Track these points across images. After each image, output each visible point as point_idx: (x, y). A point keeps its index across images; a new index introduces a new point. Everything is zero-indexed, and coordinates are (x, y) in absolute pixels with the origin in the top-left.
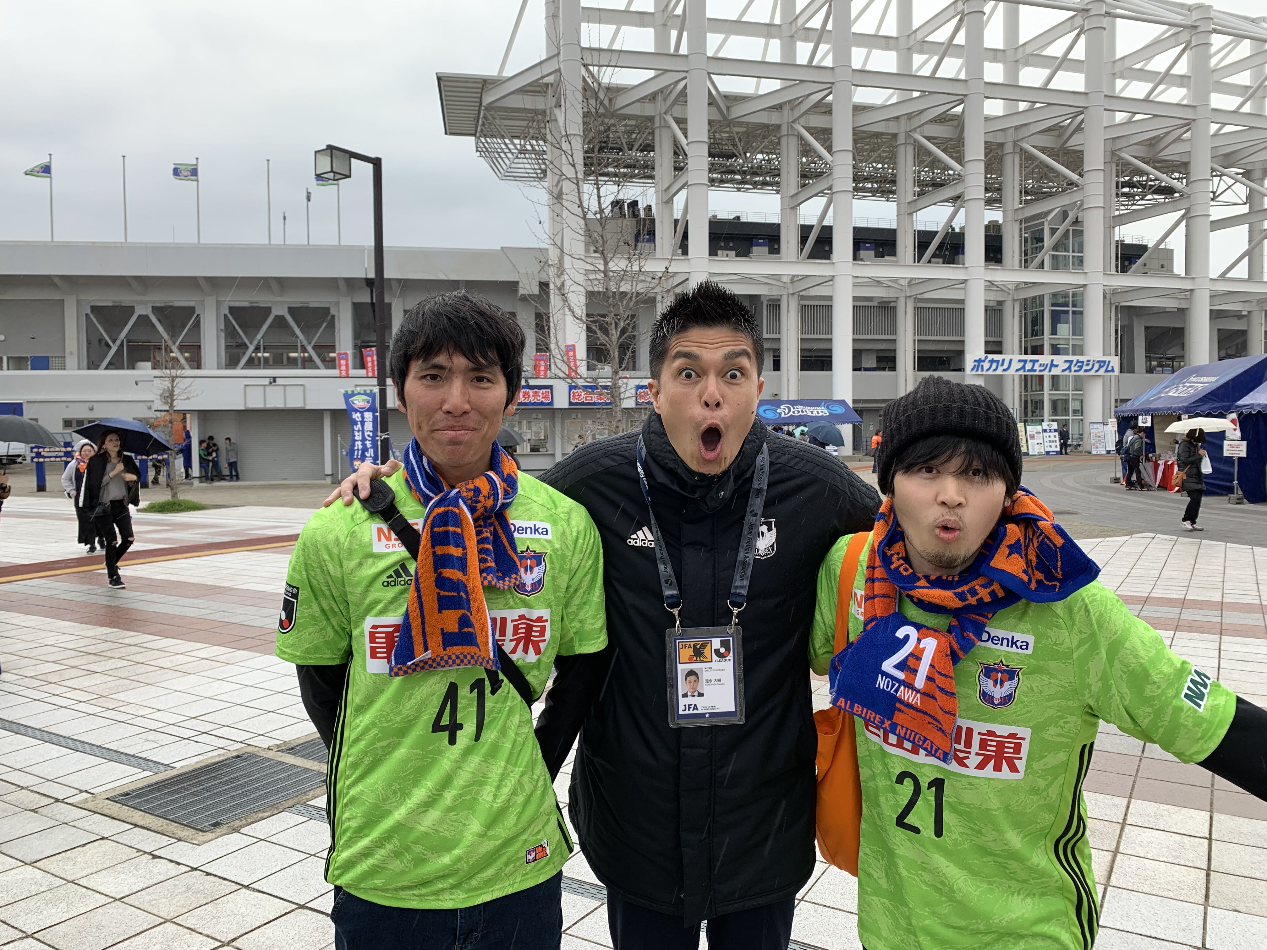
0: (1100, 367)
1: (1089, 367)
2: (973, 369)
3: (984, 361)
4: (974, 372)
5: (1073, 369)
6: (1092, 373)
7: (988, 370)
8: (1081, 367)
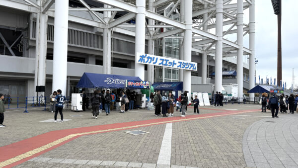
0: (191, 67)
1: (187, 66)
2: (139, 61)
3: (145, 57)
4: (140, 62)
5: (182, 66)
6: (188, 69)
7: (146, 62)
8: (184, 66)
